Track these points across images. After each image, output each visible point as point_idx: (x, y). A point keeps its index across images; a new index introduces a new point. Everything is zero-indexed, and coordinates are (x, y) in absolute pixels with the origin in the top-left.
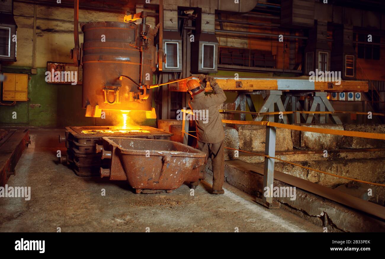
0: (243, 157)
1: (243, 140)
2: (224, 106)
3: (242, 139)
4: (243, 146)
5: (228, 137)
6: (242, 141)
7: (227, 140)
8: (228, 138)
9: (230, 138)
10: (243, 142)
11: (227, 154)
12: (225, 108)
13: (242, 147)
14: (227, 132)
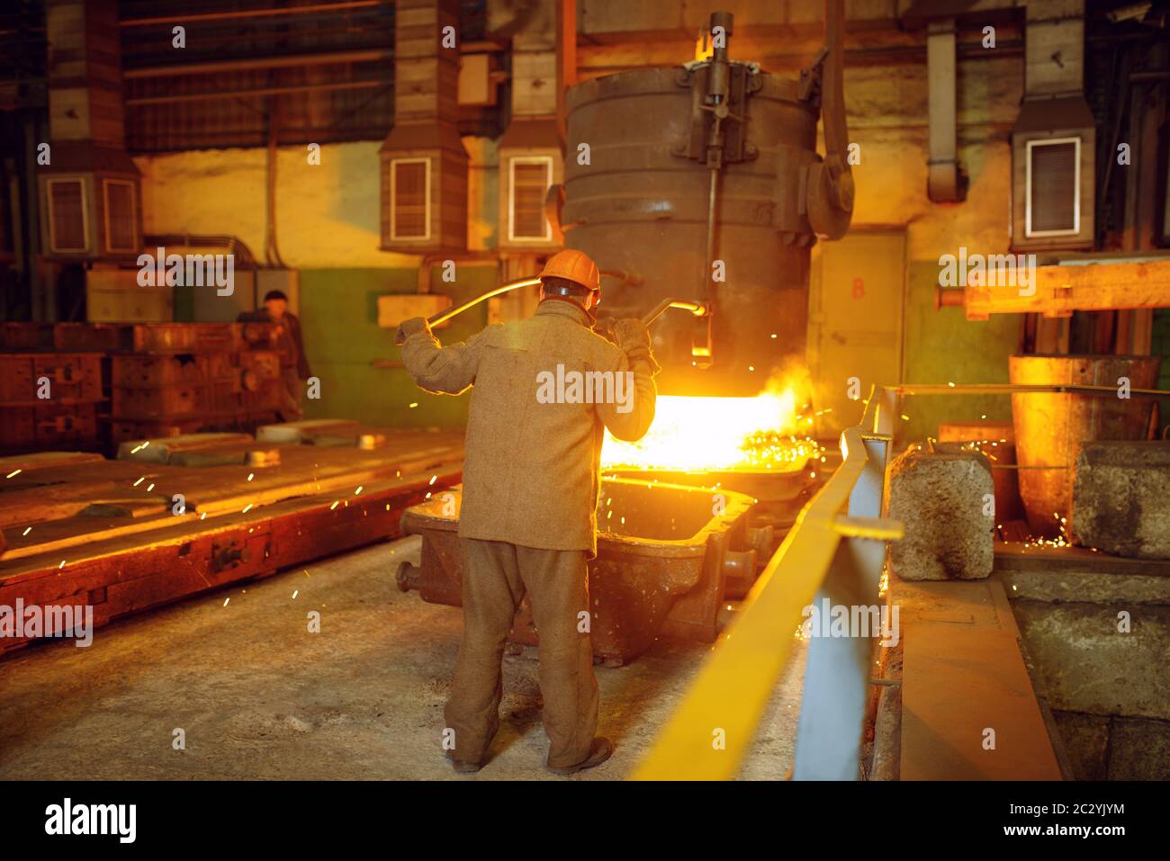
0: (1082, 574)
1: (1094, 508)
2: (1083, 371)
3: (1086, 502)
4: (1093, 529)
5: (939, 492)
6: (1090, 509)
7: (934, 503)
8: (938, 496)
9: (949, 494)
10: (1092, 514)
11: (934, 556)
12: (1089, 377)
13: (1086, 536)
14: (935, 470)
